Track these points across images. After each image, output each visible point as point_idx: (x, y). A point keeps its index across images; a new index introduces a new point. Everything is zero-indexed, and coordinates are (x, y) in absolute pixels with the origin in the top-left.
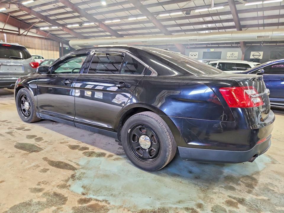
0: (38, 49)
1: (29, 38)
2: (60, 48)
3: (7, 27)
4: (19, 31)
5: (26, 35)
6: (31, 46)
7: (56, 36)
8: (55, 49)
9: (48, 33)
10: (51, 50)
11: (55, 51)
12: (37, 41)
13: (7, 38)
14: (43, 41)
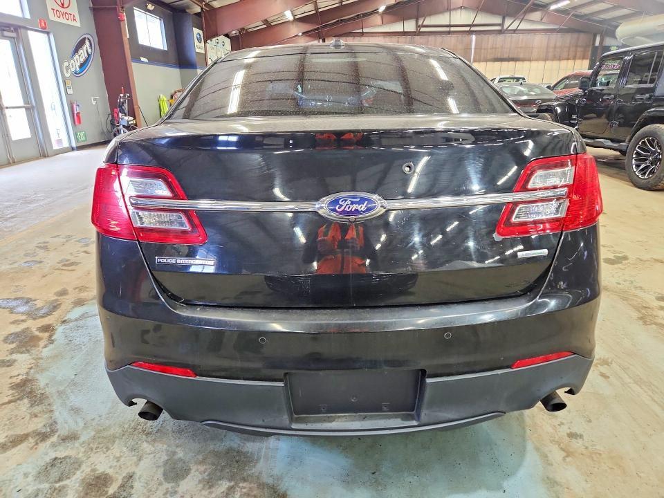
0: (537, 60)
1: (521, 36)
2: (595, 49)
3: (482, 19)
4: (502, 25)
5: (514, 31)
6: (521, 56)
7: (589, 20)
8: (579, 54)
9: (569, 14)
10: (568, 59)
11: (579, 59)
12: (539, 40)
13: (476, 45)
14: (554, 36)
